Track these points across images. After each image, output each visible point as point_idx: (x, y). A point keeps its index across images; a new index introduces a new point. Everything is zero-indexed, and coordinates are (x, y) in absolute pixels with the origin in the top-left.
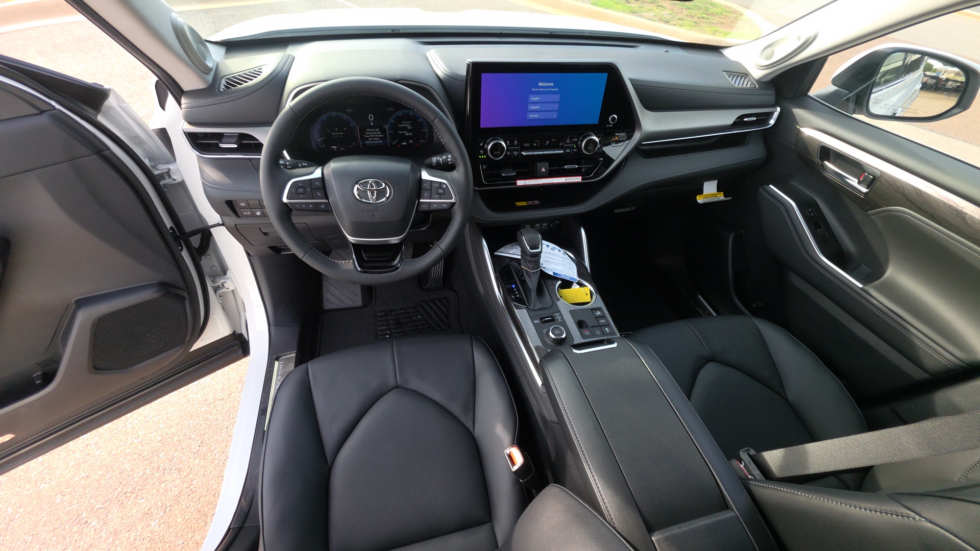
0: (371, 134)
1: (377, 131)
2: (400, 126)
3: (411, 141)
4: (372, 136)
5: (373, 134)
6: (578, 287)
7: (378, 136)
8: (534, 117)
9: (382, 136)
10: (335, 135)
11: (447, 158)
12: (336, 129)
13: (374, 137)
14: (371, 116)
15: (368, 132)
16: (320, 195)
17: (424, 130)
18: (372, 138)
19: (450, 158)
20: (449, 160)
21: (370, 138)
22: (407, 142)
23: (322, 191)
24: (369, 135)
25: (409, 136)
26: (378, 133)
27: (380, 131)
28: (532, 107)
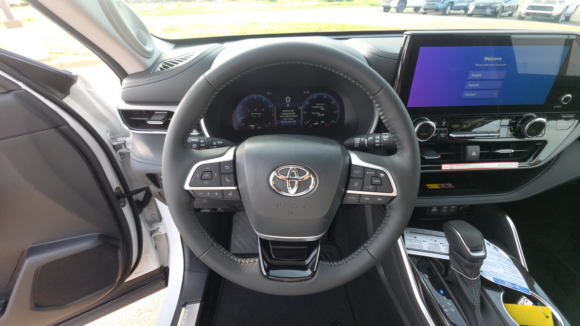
0: (287, 115)
1: (292, 112)
2: (314, 107)
3: (322, 122)
4: (287, 116)
5: (289, 115)
6: (530, 303)
7: (292, 116)
8: (470, 96)
9: (297, 116)
10: (254, 115)
11: (374, 139)
12: (256, 110)
13: (288, 118)
14: (288, 99)
15: (284, 113)
16: (229, 181)
17: (336, 112)
18: (286, 118)
19: (377, 139)
20: (377, 141)
21: (285, 118)
22: (319, 122)
23: (232, 176)
24: (284, 115)
25: (321, 116)
26: (293, 114)
27: (294, 112)
28: (471, 85)
